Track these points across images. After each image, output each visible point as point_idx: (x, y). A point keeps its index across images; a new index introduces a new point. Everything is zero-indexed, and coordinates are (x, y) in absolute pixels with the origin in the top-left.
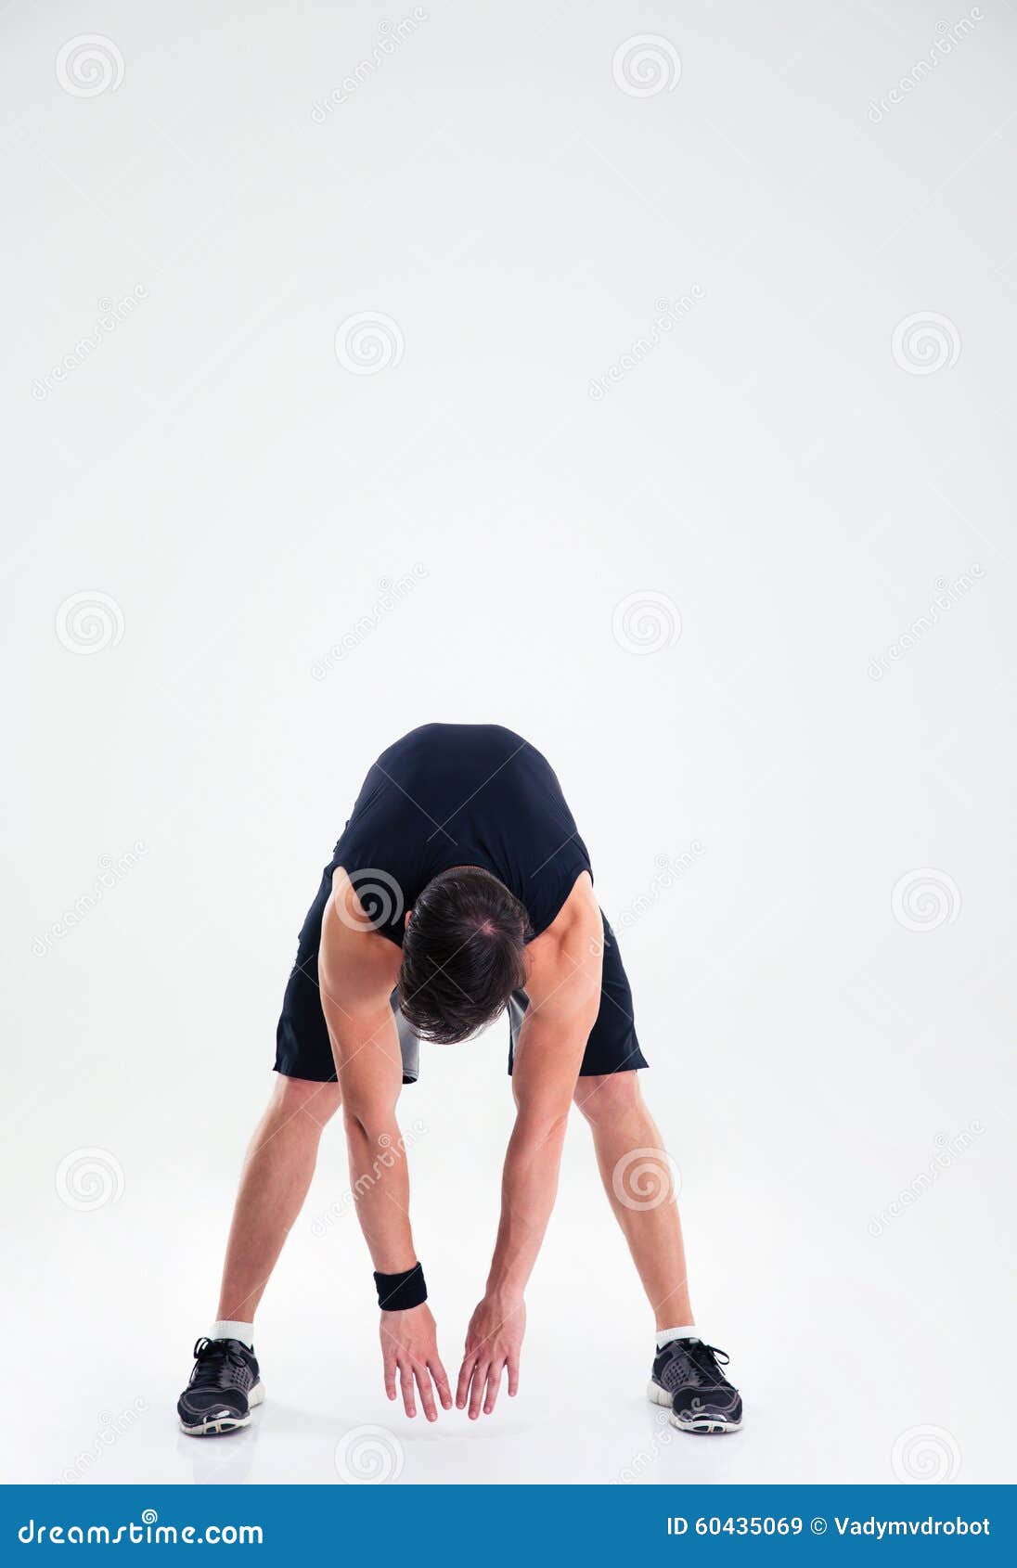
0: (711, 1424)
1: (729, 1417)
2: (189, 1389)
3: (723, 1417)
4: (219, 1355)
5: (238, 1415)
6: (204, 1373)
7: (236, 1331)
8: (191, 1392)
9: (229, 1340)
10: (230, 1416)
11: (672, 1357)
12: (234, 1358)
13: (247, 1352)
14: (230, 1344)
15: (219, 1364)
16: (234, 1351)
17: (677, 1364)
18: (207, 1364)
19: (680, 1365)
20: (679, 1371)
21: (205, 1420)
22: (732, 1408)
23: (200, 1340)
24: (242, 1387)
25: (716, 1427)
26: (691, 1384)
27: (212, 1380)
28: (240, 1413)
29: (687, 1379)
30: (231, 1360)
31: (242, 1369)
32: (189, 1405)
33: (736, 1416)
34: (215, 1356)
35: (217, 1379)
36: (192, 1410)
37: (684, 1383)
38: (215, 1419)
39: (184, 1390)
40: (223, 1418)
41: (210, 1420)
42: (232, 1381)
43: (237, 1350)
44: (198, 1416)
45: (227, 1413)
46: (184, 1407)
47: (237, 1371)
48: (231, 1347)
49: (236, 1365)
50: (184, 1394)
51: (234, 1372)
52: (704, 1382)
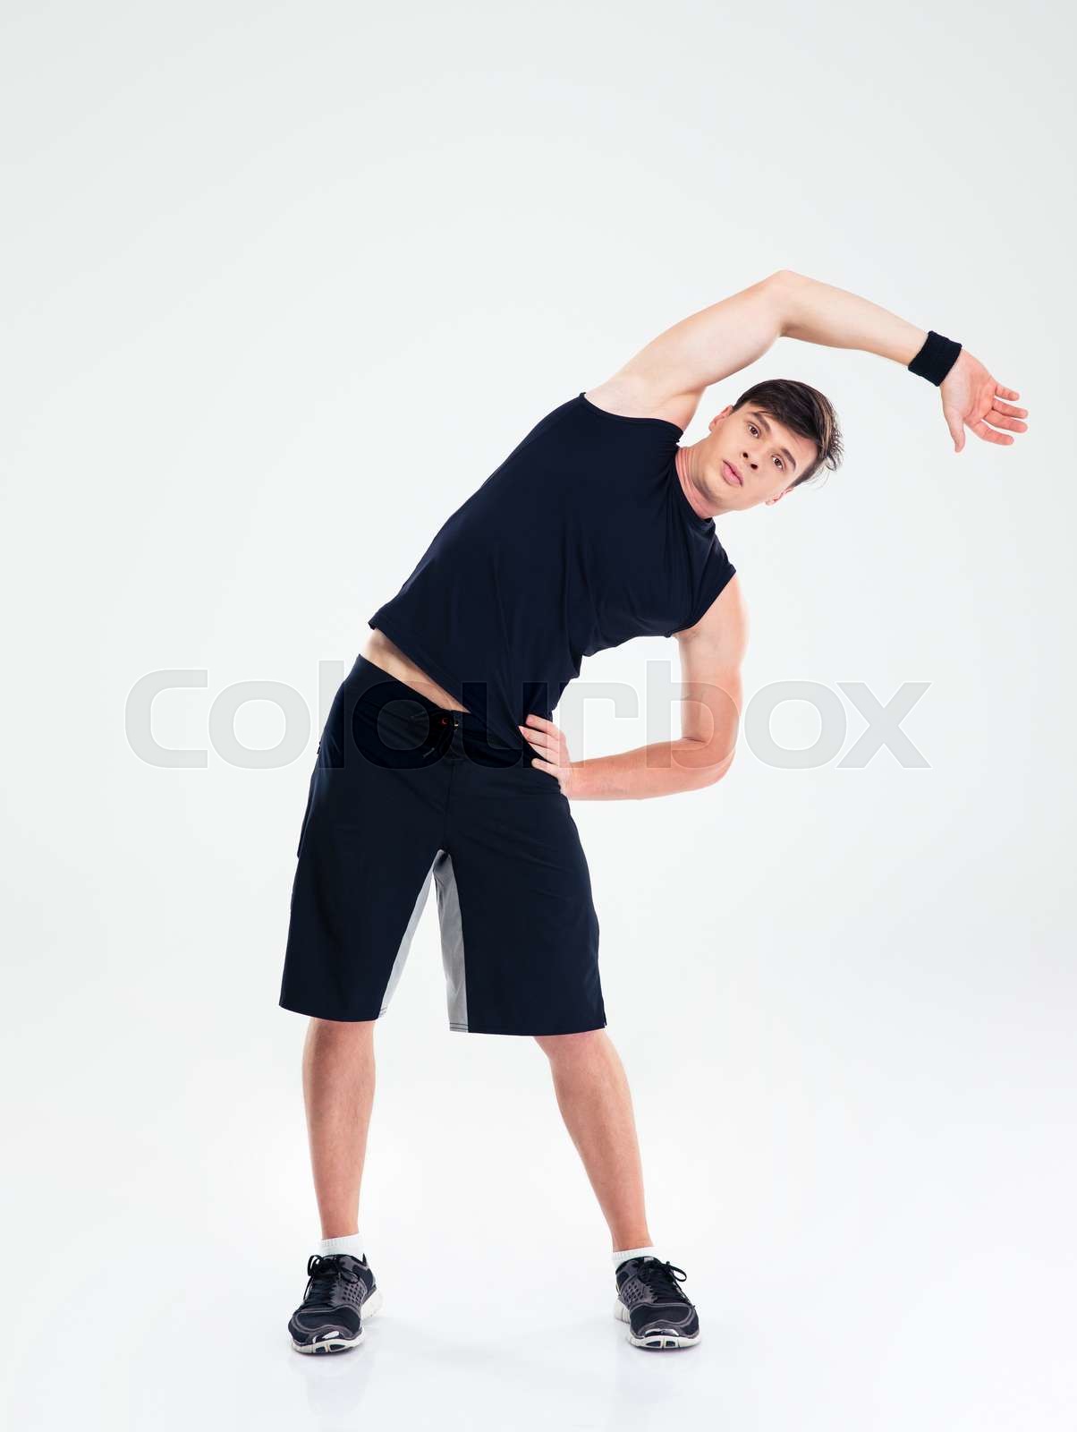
0: (663, 1339)
1: (681, 1331)
2: (302, 1308)
3: (674, 1332)
4: (331, 1272)
5: (348, 1336)
6: (316, 1291)
7: (346, 1246)
8: (303, 1312)
9: (340, 1256)
10: (340, 1337)
11: (628, 1277)
12: (346, 1275)
13: (359, 1265)
14: (342, 1260)
15: (331, 1281)
16: (346, 1267)
17: (633, 1284)
18: (319, 1282)
19: (635, 1284)
20: (634, 1290)
21: (314, 1340)
22: (687, 1322)
23: (312, 1257)
24: (354, 1304)
25: (667, 1342)
26: (646, 1301)
27: (322, 1299)
28: (351, 1333)
29: (642, 1297)
30: (342, 1277)
31: (355, 1286)
32: (298, 1324)
33: (692, 1329)
34: (328, 1273)
35: (329, 1297)
36: (302, 1329)
37: (640, 1301)
38: (324, 1340)
39: (297, 1308)
40: (332, 1338)
41: (320, 1339)
42: (344, 1298)
43: (349, 1266)
44: (308, 1335)
45: (336, 1333)
46: (294, 1325)
47: (349, 1288)
48: (344, 1263)
49: (349, 1282)
50: (296, 1313)
51: (346, 1289)
52: (659, 1298)
